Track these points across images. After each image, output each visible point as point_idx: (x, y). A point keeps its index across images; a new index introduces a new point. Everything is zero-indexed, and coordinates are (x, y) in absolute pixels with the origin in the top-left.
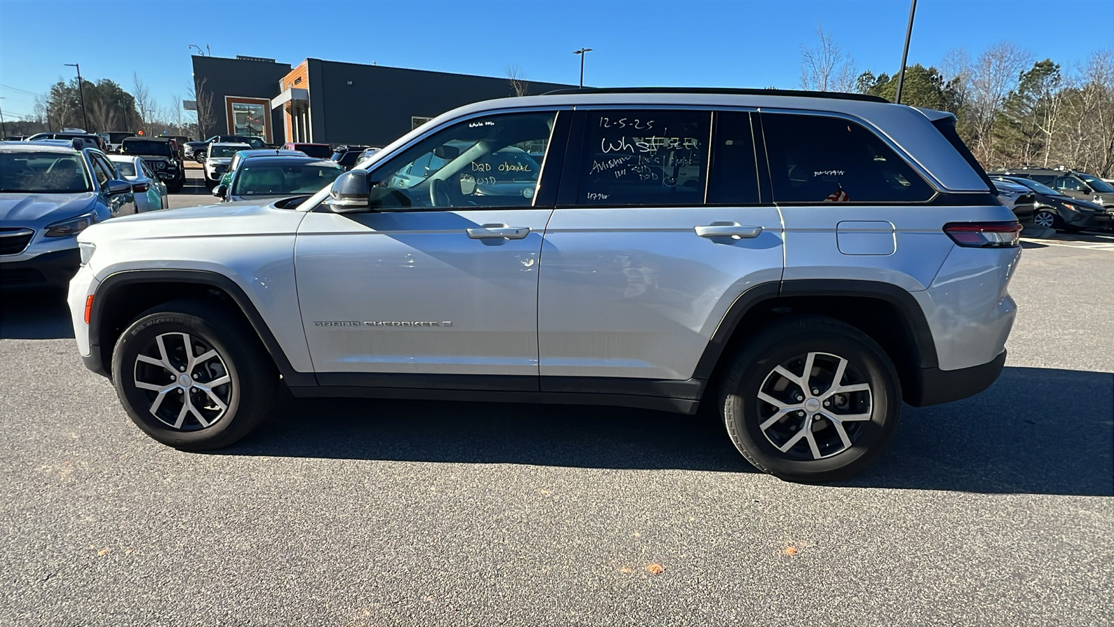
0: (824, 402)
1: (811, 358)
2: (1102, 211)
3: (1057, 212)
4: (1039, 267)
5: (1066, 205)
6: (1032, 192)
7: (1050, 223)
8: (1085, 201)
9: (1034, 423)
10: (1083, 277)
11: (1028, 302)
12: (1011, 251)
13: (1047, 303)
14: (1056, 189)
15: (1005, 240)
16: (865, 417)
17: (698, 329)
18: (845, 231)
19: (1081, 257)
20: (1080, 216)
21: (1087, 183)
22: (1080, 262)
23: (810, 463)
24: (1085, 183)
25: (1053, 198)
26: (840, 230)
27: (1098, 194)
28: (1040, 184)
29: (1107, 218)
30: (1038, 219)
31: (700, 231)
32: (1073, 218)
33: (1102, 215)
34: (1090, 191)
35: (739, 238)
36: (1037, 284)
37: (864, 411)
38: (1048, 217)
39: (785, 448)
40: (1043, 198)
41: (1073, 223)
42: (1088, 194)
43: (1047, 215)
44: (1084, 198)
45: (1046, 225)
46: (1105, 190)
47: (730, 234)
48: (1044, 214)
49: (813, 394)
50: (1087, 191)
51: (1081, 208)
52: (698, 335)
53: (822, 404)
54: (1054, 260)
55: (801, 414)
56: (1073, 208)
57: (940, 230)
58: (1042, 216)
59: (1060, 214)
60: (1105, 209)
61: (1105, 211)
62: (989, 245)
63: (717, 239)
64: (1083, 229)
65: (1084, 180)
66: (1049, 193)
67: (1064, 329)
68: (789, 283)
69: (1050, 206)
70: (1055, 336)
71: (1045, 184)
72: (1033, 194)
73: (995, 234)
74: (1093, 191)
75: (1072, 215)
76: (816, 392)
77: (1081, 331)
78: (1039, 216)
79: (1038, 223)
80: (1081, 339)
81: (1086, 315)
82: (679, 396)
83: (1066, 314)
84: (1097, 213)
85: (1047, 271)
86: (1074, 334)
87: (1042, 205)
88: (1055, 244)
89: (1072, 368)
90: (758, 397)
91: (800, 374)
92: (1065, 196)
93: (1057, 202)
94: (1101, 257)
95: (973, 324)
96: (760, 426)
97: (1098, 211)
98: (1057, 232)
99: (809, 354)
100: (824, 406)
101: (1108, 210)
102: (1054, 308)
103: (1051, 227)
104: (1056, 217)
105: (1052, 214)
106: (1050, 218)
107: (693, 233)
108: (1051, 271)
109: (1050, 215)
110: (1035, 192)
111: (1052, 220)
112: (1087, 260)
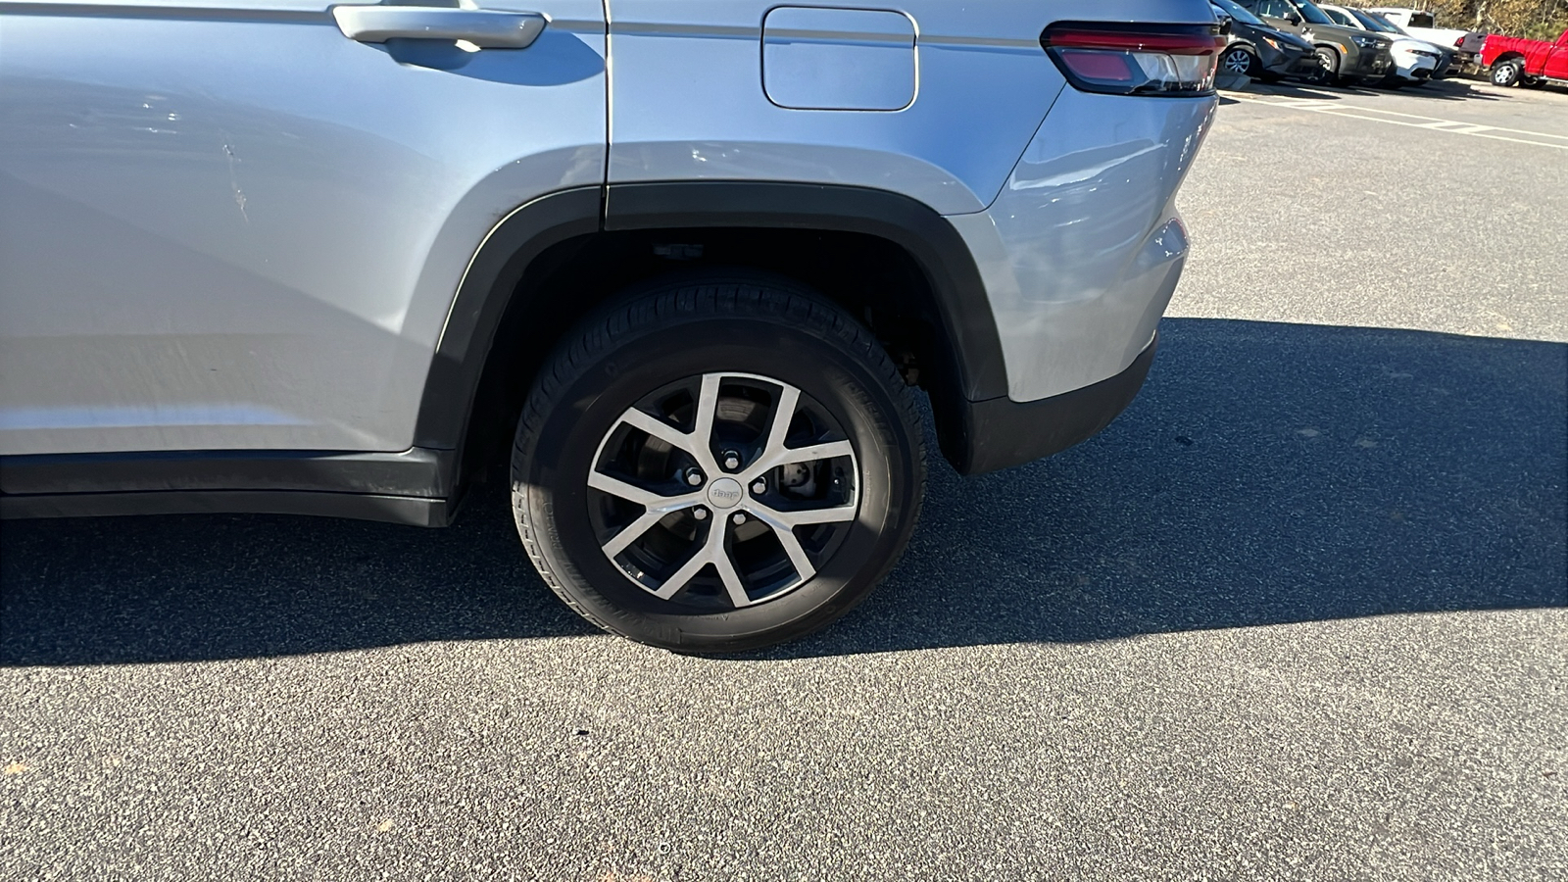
0: (751, 485)
1: (710, 386)
2: (1310, 51)
3: (1255, 52)
4: (1226, 134)
5: (1268, 40)
6: (1228, 17)
7: (1244, 67)
8: (1291, 35)
9: (1190, 442)
10: (1280, 151)
11: (1205, 193)
12: (1195, 105)
13: (1230, 195)
14: (1259, 16)
15: (1185, 77)
16: (843, 513)
17: (395, 322)
18: (785, 38)
19: (1279, 120)
20: (1283, 57)
21: (1299, 9)
22: (1277, 128)
23: (722, 616)
24: (1295, 8)
25: (1254, 29)
26: (773, 31)
27: (1309, 25)
28: (1240, 7)
29: (1315, 61)
30: (1231, 60)
31: (350, 20)
32: (1274, 61)
33: (1308, 58)
34: (1300, 20)
35: (476, 49)
36: (1220, 163)
37: (841, 500)
38: (1244, 57)
39: (667, 590)
40: (1242, 28)
41: (1273, 68)
42: (1296, 25)
43: (1242, 55)
44: (1290, 30)
45: (1239, 70)
46: (1316, 20)
47: (448, 33)
48: (1239, 53)
49: (725, 469)
50: (1295, 21)
51: (1286, 46)
52: (400, 341)
53: (746, 489)
54: (1244, 124)
55: (699, 514)
56: (1276, 45)
57: (1031, 42)
58: (1235, 56)
59: (1259, 55)
60: (1314, 48)
61: (1314, 51)
62: (1150, 90)
63: (405, 47)
64: (1282, 77)
65: (1295, 5)
66: (1248, 21)
67: (1251, 241)
68: (630, 192)
69: (1248, 42)
70: (1237, 254)
71: (1246, 7)
72: (1230, 20)
73: (1166, 58)
74: (1303, 20)
75: (1274, 56)
76: (731, 463)
77: (1274, 246)
78: (1232, 56)
79: (1229, 67)
80: (1272, 261)
81: (1281, 216)
82: (391, 490)
83: (1255, 215)
84: (1305, 54)
85: (1235, 141)
86: (1261, 250)
87: (1239, 39)
88: (1248, 99)
89: (1258, 318)
90: (590, 484)
91: (686, 426)
92: (1268, 26)
93: (1257, 35)
94: (1304, 120)
95: (1092, 294)
96: (603, 548)
97: (1308, 51)
98: (1252, 81)
99: (705, 377)
100: (752, 494)
101: (1318, 50)
102: (1239, 203)
103: (1245, 73)
104: (1253, 58)
105: (1248, 53)
106: (1245, 60)
107: (331, 29)
108: (1240, 140)
109: (1246, 55)
110: (1233, 19)
111: (1247, 63)
112: (1288, 124)
